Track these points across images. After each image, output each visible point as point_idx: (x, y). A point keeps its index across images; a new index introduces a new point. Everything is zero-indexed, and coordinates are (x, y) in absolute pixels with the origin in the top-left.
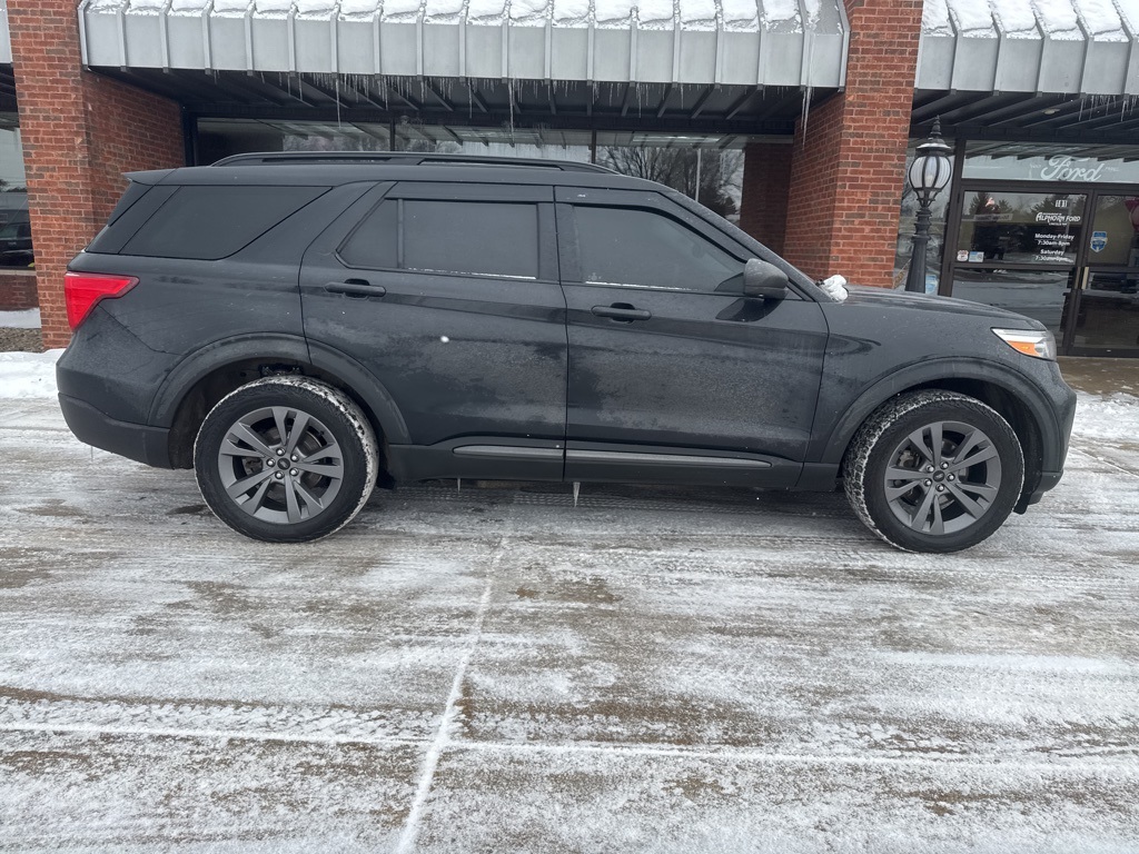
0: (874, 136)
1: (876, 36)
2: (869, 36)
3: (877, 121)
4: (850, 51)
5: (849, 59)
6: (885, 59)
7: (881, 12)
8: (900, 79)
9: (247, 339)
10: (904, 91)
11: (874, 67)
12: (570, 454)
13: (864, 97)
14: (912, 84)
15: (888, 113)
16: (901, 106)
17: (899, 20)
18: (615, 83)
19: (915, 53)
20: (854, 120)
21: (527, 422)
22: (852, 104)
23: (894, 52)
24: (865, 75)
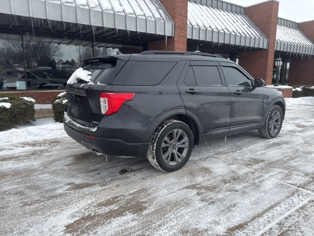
0: (180, 49)
1: (180, 25)
2: (178, 24)
3: (181, 45)
4: (174, 28)
5: (174, 30)
6: (182, 31)
7: (180, 19)
8: (184, 36)
9: (172, 109)
10: (185, 39)
11: (180, 32)
12: (231, 129)
13: (178, 39)
14: (186, 37)
15: (183, 43)
16: (185, 42)
17: (184, 22)
18: (122, 30)
19: (187, 30)
20: (176, 45)
21: (225, 123)
22: (176, 41)
23: (183, 29)
24: (178, 34)
